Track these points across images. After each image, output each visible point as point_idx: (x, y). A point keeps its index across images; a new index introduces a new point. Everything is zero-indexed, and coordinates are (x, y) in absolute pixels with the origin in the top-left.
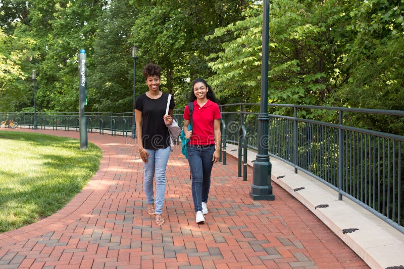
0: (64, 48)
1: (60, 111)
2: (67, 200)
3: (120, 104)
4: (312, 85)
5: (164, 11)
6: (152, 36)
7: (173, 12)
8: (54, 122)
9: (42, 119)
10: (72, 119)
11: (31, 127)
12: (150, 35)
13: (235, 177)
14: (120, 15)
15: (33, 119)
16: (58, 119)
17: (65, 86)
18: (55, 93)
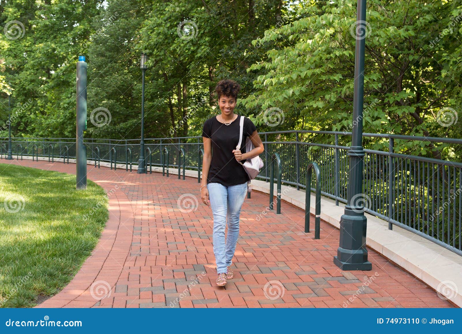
0: (48, 55)
1: (42, 136)
2: (74, 269)
3: (121, 129)
4: (396, 108)
5: (183, 9)
6: (166, 41)
7: (195, 10)
8: (34, 150)
9: (19, 146)
10: (58, 147)
11: (4, 156)
12: (164, 40)
13: (301, 233)
14: (122, 14)
15: (7, 146)
16: (40, 147)
17: (49, 104)
18: (35, 113)
